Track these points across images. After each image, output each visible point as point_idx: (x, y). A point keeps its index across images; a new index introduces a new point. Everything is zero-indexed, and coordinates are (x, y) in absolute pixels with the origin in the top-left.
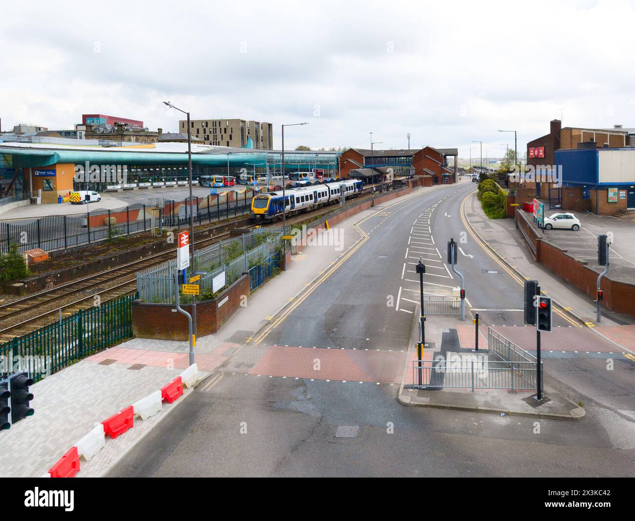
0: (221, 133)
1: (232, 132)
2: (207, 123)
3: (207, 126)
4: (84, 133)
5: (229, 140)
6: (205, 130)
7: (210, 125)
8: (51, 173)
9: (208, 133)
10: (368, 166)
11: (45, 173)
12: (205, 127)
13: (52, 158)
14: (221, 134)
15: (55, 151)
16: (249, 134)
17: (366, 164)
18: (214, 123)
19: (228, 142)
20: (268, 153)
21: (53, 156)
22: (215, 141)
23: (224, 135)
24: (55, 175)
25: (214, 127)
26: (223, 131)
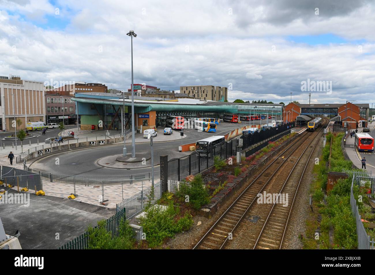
0: (201, 93)
1: (207, 93)
2: (194, 88)
3: (194, 89)
4: (140, 93)
5: (205, 97)
6: (193, 91)
7: (196, 89)
8: (147, 116)
9: (194, 93)
10: (303, 114)
11: (144, 116)
13: (147, 109)
15: (149, 104)
16: (215, 93)
17: (302, 112)
18: (198, 87)
19: (205, 98)
20: (239, 105)
21: (148, 107)
22: (198, 97)
23: (203, 94)
24: (149, 118)
25: (198, 90)
26: (202, 92)
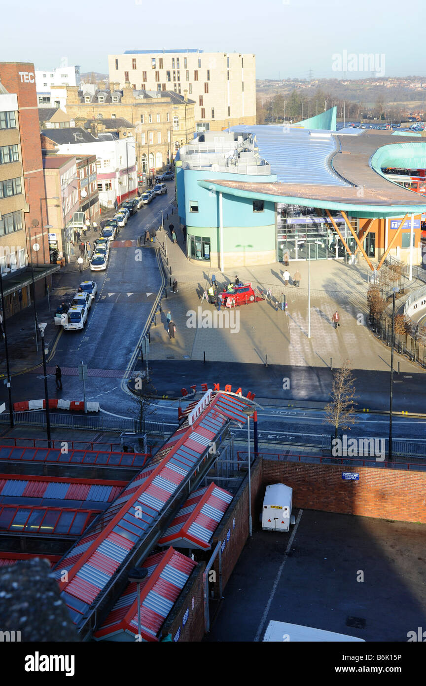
0: (188, 80)
1: (209, 79)
2: (161, 61)
3: (161, 66)
5: (202, 92)
6: (157, 73)
7: (168, 65)
9: (163, 79)
12: (158, 69)
14: (188, 82)
19: (201, 97)
23: (194, 83)
25: (176, 69)
26: (192, 77)
